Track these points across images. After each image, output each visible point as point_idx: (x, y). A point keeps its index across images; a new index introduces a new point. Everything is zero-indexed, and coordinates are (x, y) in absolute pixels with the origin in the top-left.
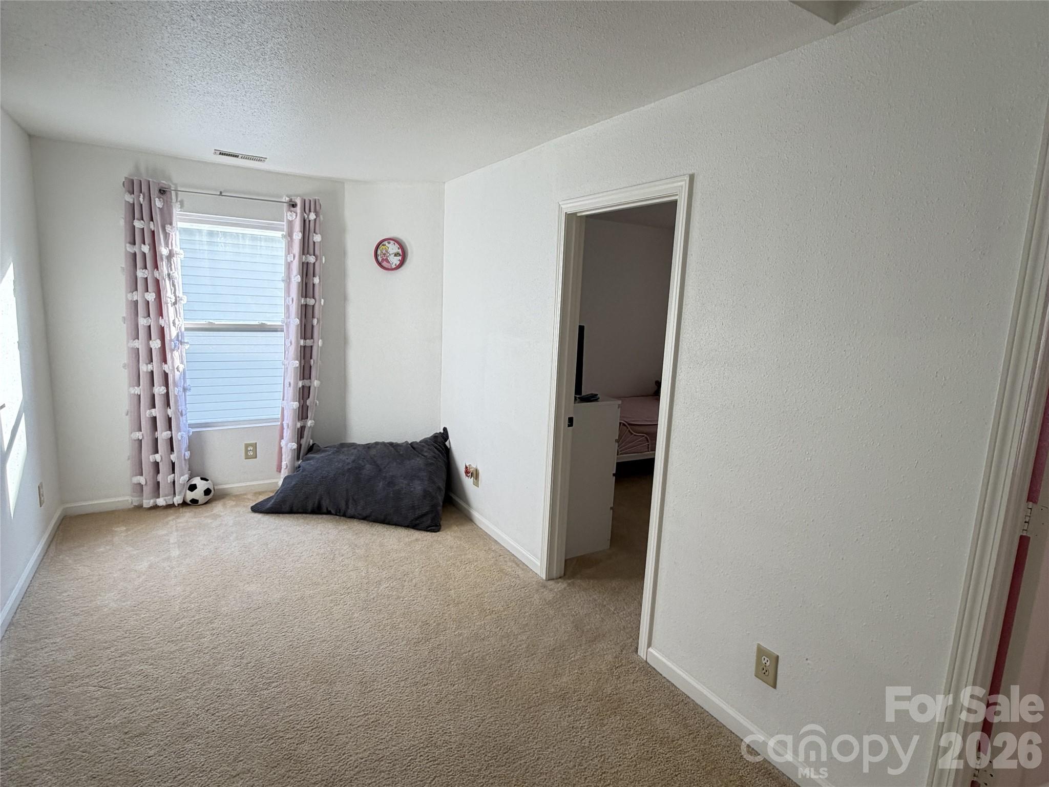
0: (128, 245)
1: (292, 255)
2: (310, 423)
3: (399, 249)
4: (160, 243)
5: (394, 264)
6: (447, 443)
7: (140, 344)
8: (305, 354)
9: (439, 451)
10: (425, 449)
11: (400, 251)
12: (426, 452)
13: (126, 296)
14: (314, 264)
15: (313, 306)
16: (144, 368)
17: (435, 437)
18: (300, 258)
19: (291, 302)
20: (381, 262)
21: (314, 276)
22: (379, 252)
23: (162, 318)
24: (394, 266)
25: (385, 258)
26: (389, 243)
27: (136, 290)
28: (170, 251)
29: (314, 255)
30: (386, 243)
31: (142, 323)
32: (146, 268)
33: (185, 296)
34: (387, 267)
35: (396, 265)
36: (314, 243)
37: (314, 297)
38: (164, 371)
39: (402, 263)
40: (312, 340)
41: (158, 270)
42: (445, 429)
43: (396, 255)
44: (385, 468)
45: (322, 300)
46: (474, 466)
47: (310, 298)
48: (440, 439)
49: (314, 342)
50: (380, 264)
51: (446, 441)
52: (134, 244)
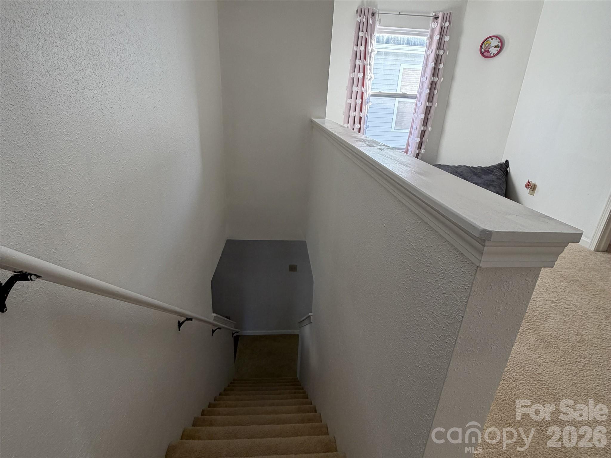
0: (355, 46)
1: (431, 50)
2: (423, 151)
3: (499, 42)
4: (369, 45)
5: (493, 53)
6: (508, 169)
7: (352, 101)
8: (428, 110)
9: (504, 173)
10: (495, 171)
11: (500, 44)
12: (496, 172)
13: (350, 75)
14: (442, 55)
15: (436, 82)
16: (352, 114)
17: (501, 165)
18: (436, 52)
19: (425, 80)
20: (485, 53)
21: (440, 63)
22: (483, 46)
23: (364, 87)
24: (492, 55)
25: (486, 50)
26: (492, 39)
27: (355, 72)
28: (372, 49)
29: (443, 50)
30: (490, 39)
31: (355, 90)
32: (360, 59)
33: (373, 76)
34: (487, 56)
35: (494, 54)
36: (444, 42)
37: (437, 77)
38: (360, 116)
39: (499, 52)
40: (432, 103)
41: (365, 60)
42: (507, 161)
43: (495, 47)
44: (470, 178)
45: (442, 79)
46: (533, 182)
47: (436, 77)
48: (504, 166)
49: (433, 104)
50: (482, 54)
51: (508, 168)
52: (357, 46)
